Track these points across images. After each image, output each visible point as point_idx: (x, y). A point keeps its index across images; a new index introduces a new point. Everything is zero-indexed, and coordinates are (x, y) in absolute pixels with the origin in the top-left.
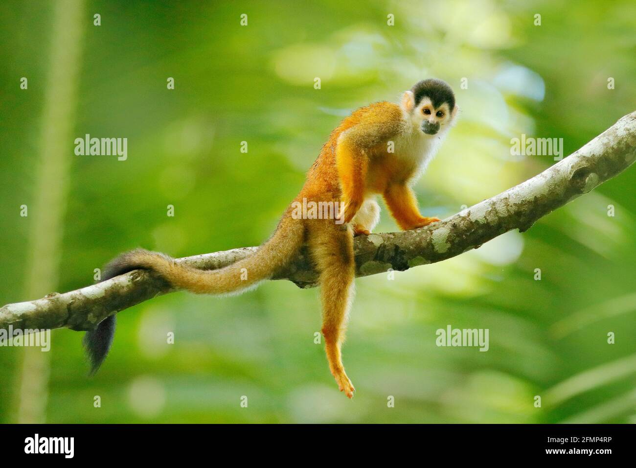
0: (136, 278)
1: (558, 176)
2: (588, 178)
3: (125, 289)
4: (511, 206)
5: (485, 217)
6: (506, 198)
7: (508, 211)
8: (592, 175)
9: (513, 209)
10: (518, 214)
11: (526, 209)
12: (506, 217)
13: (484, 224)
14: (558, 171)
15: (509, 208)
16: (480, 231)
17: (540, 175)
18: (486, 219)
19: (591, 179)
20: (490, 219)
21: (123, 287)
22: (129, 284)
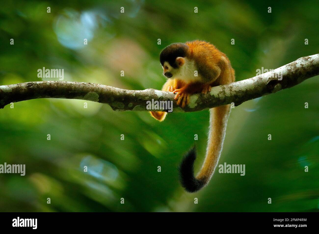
0: (30, 86)
1: (261, 81)
2: (276, 86)
3: (23, 91)
4: (233, 92)
5: (218, 94)
6: (231, 87)
7: (231, 93)
8: (278, 85)
9: (233, 93)
10: (236, 96)
11: (240, 95)
12: (229, 97)
13: (217, 97)
14: (261, 79)
15: (232, 92)
16: (214, 101)
17: (251, 78)
18: (218, 95)
19: (277, 87)
20: (221, 96)
21: (22, 90)
22: (26, 88)
